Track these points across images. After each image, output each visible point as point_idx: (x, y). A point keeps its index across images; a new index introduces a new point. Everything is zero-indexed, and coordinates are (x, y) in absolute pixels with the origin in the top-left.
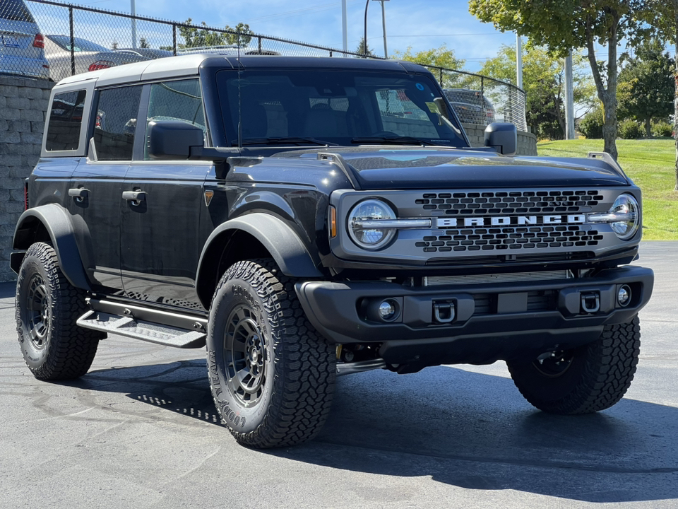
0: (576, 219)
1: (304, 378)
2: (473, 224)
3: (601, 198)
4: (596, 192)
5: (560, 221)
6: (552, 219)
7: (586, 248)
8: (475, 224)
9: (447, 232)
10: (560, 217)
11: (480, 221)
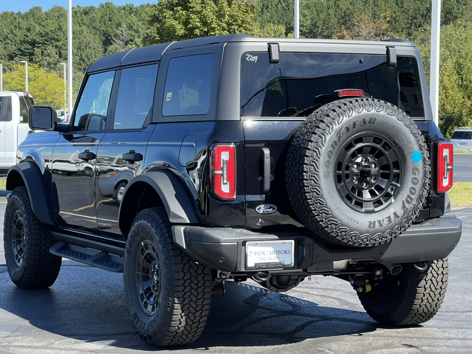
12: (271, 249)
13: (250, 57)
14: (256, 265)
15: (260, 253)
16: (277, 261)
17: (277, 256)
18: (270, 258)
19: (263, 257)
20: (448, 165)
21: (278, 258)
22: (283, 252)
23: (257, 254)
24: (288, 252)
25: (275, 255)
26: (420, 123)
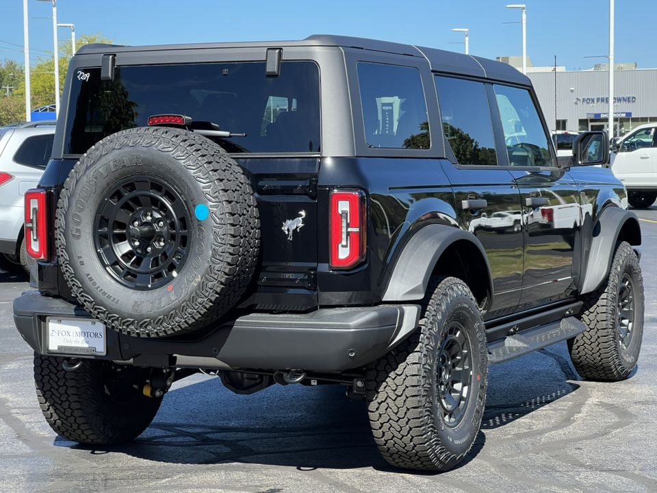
12: (78, 329)
13: (82, 75)
14: (60, 348)
15: (64, 333)
16: (86, 346)
17: (85, 339)
18: (76, 342)
19: (68, 338)
20: (348, 226)
21: (87, 342)
22: (92, 335)
23: (60, 334)
24: (99, 335)
25: (83, 338)
26: (309, 162)
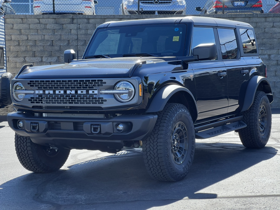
0: (93, 92)
1: (26, 147)
2: (49, 93)
3: (105, 83)
4: (102, 81)
5: (85, 93)
6: (82, 92)
7: (97, 105)
8: (50, 93)
9: (39, 96)
10: (85, 91)
11: (51, 92)
